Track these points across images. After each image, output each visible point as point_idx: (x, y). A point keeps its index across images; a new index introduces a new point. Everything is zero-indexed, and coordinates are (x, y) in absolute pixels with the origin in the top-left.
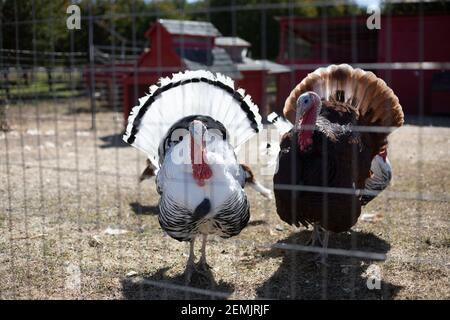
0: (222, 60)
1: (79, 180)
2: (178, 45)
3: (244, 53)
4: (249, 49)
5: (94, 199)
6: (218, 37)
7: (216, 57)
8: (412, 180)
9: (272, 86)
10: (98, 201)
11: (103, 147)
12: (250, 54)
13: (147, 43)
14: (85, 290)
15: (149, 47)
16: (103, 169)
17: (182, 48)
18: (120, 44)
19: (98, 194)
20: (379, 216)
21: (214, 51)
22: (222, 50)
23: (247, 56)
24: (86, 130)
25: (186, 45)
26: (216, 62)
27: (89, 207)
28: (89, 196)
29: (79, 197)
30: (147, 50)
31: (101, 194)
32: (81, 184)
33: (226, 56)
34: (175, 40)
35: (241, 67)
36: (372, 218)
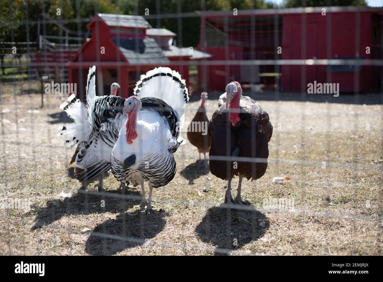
0: (152, 48)
1: (34, 152)
2: (114, 35)
3: (170, 42)
4: (175, 38)
5: (48, 167)
6: (149, 28)
7: (147, 45)
8: (313, 148)
9: (194, 69)
10: (51, 169)
11: (52, 123)
12: (175, 42)
13: (88, 33)
14: (48, 245)
15: (90, 37)
16: (54, 142)
17: (118, 38)
18: (64, 34)
19: (51, 163)
20: (288, 179)
21: (145, 41)
22: (152, 40)
23: (173, 44)
24: (37, 109)
25: (121, 35)
26: (147, 50)
27: (44, 175)
28: (44, 165)
29: (35, 166)
30: (88, 40)
31: (54, 163)
32: (36, 154)
33: (155, 45)
34: (112, 31)
35: (168, 54)
36: (282, 180)
